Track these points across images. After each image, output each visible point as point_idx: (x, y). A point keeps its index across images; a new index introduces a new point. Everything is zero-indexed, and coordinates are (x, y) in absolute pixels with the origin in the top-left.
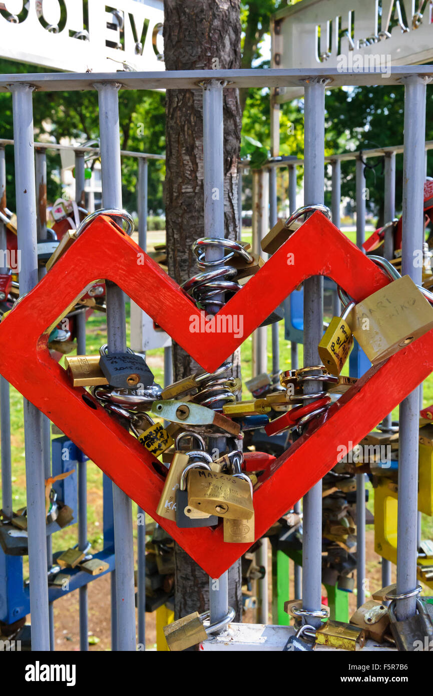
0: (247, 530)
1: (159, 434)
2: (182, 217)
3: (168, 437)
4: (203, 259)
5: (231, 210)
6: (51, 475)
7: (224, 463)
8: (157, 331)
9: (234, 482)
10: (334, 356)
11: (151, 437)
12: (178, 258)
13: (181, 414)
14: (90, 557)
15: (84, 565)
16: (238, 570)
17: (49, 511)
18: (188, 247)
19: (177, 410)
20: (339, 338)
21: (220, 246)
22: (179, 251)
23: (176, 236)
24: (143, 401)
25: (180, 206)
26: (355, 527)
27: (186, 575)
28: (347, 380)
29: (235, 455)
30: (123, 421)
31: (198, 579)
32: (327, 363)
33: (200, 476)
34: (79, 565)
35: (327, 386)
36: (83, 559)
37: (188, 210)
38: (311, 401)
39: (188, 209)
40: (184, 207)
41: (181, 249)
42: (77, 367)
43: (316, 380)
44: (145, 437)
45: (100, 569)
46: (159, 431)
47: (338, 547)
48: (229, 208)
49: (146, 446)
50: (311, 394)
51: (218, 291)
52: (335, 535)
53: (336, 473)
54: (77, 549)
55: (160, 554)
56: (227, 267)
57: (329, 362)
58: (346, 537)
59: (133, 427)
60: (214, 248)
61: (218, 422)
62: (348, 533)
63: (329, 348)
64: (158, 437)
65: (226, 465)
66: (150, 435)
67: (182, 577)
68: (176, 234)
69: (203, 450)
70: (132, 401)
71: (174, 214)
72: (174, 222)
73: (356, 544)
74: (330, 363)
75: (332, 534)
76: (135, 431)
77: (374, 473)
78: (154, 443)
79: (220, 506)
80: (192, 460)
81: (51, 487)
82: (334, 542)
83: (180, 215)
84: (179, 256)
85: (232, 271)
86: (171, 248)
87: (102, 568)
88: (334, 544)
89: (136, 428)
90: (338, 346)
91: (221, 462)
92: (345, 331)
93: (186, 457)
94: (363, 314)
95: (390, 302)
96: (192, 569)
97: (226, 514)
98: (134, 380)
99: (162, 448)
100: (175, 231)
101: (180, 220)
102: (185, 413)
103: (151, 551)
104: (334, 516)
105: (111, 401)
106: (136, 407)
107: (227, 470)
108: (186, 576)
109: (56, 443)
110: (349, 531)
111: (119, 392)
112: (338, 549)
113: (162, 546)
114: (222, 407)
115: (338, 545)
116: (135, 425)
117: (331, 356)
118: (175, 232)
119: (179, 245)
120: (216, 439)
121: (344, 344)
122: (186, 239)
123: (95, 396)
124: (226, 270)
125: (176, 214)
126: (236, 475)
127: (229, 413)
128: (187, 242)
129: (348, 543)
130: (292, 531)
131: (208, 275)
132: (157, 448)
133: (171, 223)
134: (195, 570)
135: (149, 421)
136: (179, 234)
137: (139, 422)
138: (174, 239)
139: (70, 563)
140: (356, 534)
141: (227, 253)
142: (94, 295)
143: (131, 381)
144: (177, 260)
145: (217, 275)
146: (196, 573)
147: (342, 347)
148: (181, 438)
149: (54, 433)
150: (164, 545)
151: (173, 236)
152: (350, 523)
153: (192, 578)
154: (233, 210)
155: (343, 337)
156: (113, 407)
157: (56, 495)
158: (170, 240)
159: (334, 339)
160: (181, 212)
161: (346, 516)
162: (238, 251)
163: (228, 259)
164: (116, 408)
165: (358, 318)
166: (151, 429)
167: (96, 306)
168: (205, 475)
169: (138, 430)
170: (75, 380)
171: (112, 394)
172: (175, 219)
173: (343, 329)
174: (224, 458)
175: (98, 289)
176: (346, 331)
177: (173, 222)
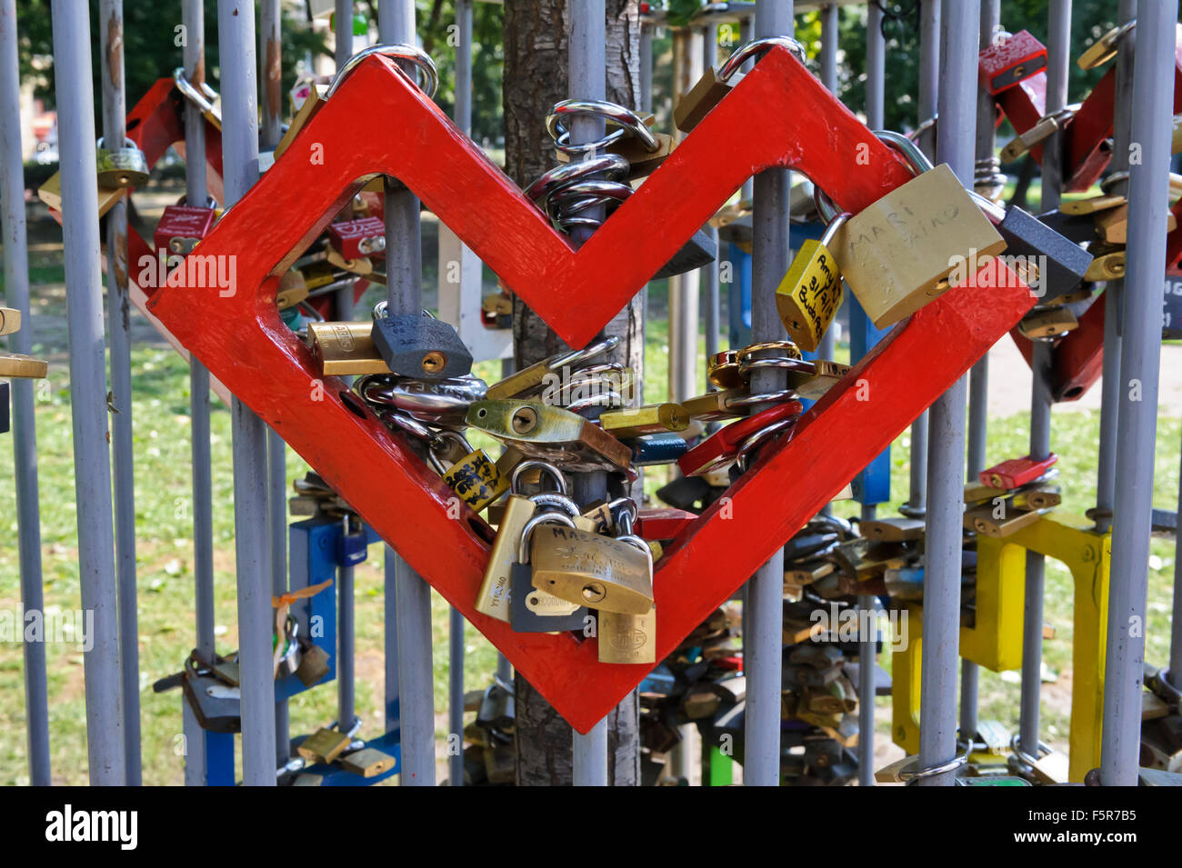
0: (641, 641)
1: (482, 470)
2: (533, 96)
3: (499, 475)
4: (566, 141)
5: (627, 86)
6: (288, 589)
7: (600, 520)
8: (488, 329)
9: (618, 548)
10: (805, 312)
11: (468, 474)
12: (526, 175)
13: (522, 424)
14: (360, 744)
15: (348, 759)
16: (633, 762)
17: (284, 654)
18: (544, 153)
19: (515, 417)
20: (814, 278)
21: (599, 113)
22: (527, 161)
23: (521, 133)
24: (453, 405)
25: (531, 76)
26: (854, 698)
27: (537, 769)
28: (831, 369)
29: (621, 507)
30: (415, 443)
31: (559, 777)
32: (792, 327)
33: (556, 536)
34: (340, 760)
35: (794, 378)
36: (347, 748)
37: (545, 84)
38: (763, 408)
39: (544, 81)
40: (537, 77)
41: (532, 157)
42: (330, 342)
43: (773, 367)
44: (456, 475)
45: (379, 767)
46: (482, 463)
47: (825, 737)
48: (624, 80)
49: (457, 491)
50: (765, 394)
51: (590, 201)
52: (817, 713)
53: (821, 598)
54: (336, 729)
55: (490, 746)
56: (610, 156)
57: (795, 324)
58: (839, 717)
59: (433, 457)
60: (586, 120)
61: (590, 438)
62: (843, 711)
63: (795, 295)
64: (480, 474)
65: (604, 522)
66: (465, 471)
67: (528, 774)
68: (523, 129)
69: (562, 494)
70: (432, 405)
71: (520, 92)
72: (518, 107)
73: (857, 730)
74: (798, 327)
75: (813, 712)
76: (438, 463)
77: (892, 594)
78: (472, 485)
79: (590, 588)
80: (541, 509)
81: (288, 612)
82: (817, 728)
83: (530, 92)
84: (529, 171)
85: (620, 164)
86: (513, 157)
87: (381, 764)
88: (816, 731)
89: (438, 459)
90: (813, 294)
91: (595, 518)
92: (826, 267)
93: (531, 505)
94: (861, 236)
95: (911, 214)
96: (547, 759)
97: (602, 603)
98: (435, 363)
99: (486, 494)
100: (520, 123)
101: (530, 102)
102: (529, 422)
103: (474, 741)
104: (817, 677)
105: (391, 407)
106: (439, 417)
107: (608, 530)
108: (536, 771)
109: (296, 531)
110: (845, 706)
111: (408, 388)
112: (822, 741)
113: (494, 732)
114: (598, 418)
115: (825, 734)
116: (436, 453)
117: (800, 311)
118: (521, 126)
119: (528, 150)
120: (587, 475)
121: (825, 291)
122: (542, 139)
123: (364, 397)
124: (608, 162)
125: (522, 90)
126: (622, 538)
127: (611, 427)
128: (543, 144)
129: (843, 730)
130: (739, 709)
131: (576, 170)
132: (478, 494)
133: (512, 108)
134: (552, 760)
135: (464, 447)
136: (528, 130)
137: (445, 448)
138: (519, 138)
139: (322, 754)
140: (857, 711)
141: (610, 130)
142: (368, 252)
143: (429, 366)
144: (523, 178)
145: (592, 169)
146: (556, 766)
147: (820, 296)
148: (521, 473)
149: (294, 513)
150: (499, 730)
151: (517, 134)
152: (847, 692)
153: (547, 775)
154: (631, 85)
155: (822, 279)
156: (397, 418)
157: (296, 627)
158: (512, 141)
159: (805, 280)
160: (532, 86)
161: (839, 679)
162: (632, 127)
163: (611, 142)
164: (402, 419)
165: (852, 244)
166: (468, 461)
167: (371, 274)
168: (564, 535)
169: (444, 463)
170: (325, 362)
171: (395, 392)
172: (521, 100)
173: (823, 262)
174: (601, 510)
175: (377, 239)
176: (829, 267)
177: (516, 105)
